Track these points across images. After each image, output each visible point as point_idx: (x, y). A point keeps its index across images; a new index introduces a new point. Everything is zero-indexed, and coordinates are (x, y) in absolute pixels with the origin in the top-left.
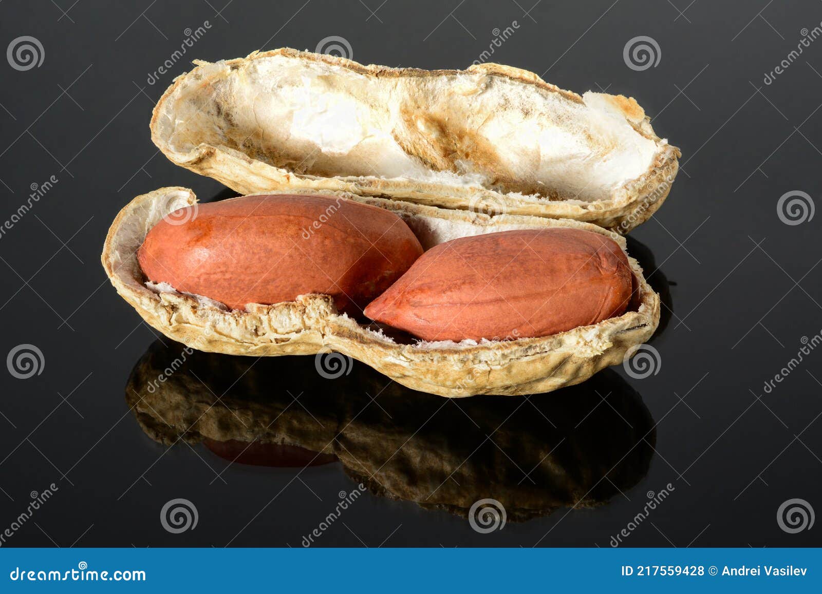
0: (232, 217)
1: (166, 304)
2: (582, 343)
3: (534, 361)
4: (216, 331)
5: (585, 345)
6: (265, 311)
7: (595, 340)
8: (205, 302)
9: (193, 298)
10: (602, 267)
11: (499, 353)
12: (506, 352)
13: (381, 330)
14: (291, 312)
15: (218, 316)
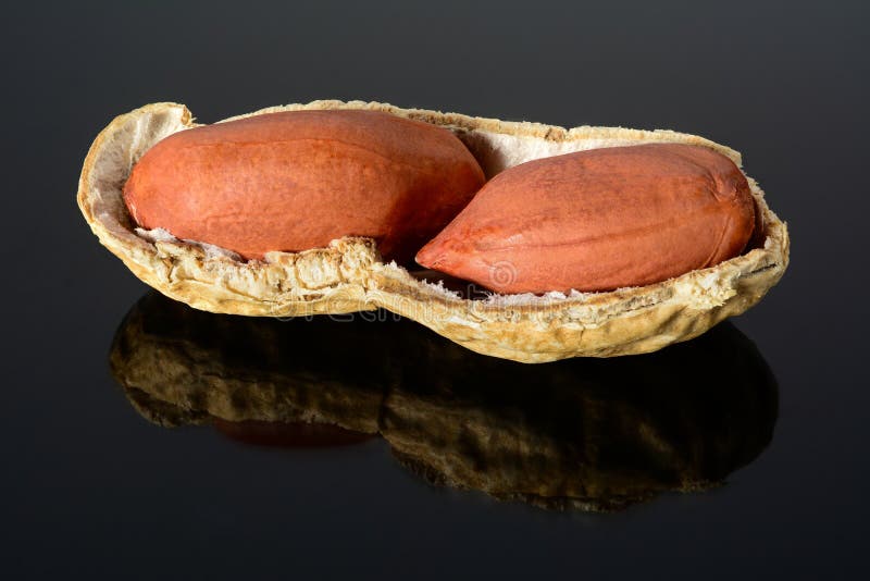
0: (244, 144)
1: (164, 256)
2: (698, 292)
3: (638, 317)
4: (229, 288)
5: (702, 293)
6: (291, 261)
7: (715, 287)
8: (214, 252)
9: (198, 247)
10: (718, 193)
11: (595, 308)
12: (604, 306)
13: (441, 282)
14: (324, 261)
15: (231, 269)
